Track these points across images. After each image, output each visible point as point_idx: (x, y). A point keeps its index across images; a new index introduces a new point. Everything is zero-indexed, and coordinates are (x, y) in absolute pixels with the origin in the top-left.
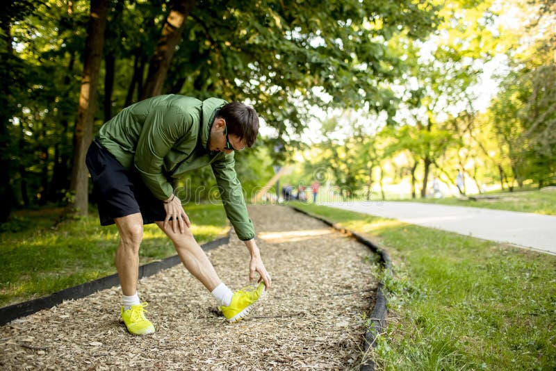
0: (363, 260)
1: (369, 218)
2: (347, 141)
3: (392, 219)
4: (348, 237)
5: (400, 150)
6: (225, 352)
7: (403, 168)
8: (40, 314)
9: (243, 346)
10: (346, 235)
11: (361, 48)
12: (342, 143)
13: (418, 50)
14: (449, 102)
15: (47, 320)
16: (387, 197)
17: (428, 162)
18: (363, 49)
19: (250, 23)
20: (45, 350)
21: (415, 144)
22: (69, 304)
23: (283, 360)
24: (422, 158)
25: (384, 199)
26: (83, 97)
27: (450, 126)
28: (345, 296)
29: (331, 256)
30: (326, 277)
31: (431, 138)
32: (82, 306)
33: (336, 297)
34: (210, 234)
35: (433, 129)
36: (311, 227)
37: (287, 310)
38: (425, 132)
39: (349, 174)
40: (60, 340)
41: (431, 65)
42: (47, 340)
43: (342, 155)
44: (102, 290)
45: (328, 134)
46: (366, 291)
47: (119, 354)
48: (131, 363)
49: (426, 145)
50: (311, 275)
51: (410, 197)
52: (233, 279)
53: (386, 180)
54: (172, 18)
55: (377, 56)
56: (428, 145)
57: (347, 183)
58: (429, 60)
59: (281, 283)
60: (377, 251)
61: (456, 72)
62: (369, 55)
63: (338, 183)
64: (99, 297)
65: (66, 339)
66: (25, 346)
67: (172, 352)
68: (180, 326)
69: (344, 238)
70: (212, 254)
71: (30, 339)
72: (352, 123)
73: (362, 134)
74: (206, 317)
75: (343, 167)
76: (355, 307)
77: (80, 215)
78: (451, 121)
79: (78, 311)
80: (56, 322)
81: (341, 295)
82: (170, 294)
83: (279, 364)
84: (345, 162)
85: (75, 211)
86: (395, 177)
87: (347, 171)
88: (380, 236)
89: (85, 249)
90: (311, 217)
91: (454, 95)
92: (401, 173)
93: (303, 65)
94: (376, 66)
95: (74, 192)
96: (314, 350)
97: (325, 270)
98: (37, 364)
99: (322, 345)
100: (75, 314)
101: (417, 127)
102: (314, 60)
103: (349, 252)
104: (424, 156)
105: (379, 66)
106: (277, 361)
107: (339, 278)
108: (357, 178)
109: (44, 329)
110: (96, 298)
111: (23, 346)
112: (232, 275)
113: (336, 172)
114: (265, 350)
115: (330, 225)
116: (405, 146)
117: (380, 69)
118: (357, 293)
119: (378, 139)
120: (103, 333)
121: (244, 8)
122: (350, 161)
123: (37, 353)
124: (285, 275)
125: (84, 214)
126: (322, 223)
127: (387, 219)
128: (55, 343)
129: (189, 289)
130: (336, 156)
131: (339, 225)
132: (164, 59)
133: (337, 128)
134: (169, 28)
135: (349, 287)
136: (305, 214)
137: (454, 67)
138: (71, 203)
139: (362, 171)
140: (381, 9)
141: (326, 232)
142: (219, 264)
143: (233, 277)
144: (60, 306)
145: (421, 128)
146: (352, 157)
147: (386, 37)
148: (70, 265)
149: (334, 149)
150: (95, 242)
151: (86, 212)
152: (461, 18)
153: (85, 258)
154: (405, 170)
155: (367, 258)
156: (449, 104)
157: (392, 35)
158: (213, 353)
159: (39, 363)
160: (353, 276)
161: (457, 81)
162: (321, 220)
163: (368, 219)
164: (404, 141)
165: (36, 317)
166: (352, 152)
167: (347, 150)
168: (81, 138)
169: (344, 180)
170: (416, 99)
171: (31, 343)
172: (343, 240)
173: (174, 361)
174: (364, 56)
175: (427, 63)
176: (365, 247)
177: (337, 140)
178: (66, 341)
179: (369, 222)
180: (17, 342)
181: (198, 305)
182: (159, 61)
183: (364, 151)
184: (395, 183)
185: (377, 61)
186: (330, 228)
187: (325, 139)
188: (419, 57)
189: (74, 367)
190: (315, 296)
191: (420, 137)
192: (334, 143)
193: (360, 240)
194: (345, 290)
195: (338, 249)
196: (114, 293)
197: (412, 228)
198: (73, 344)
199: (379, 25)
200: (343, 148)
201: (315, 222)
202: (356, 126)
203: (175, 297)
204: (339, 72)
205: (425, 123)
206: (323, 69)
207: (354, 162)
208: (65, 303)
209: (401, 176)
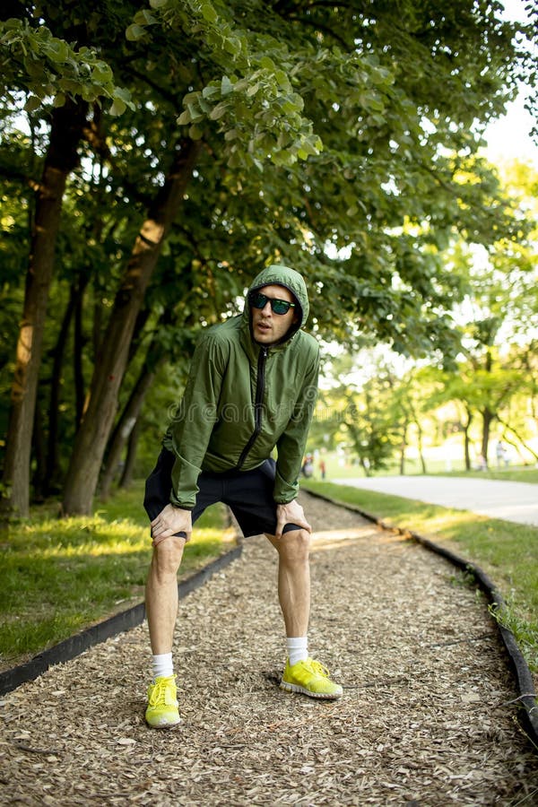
0: (450, 582)
1: (429, 510)
2: (368, 387)
3: (464, 511)
4: (408, 540)
5: (447, 400)
6: (322, 752)
7: (446, 424)
8: (23, 690)
9: (343, 740)
10: (403, 538)
11: (405, 262)
12: (360, 390)
13: (470, 256)
14: (516, 330)
15: (36, 700)
16: (429, 469)
17: (489, 417)
18: (409, 264)
19: (271, 240)
20: (56, 755)
21: (470, 391)
22: (57, 670)
23: (417, 765)
24: (480, 411)
25: (424, 472)
26: (24, 345)
27: (518, 364)
28: (450, 647)
29: (398, 576)
30: (408, 613)
31: (494, 383)
32: (77, 675)
33: (438, 648)
34: (213, 543)
35: (495, 367)
36: (346, 525)
37: (376, 673)
38: (482, 373)
39: (374, 433)
40: (70, 735)
41: (490, 276)
42: (51, 736)
43: (362, 407)
44: (94, 645)
45: (341, 377)
46: (480, 638)
47: (171, 761)
48: (193, 775)
49: (485, 392)
50: (386, 611)
51: (463, 467)
52: (273, 620)
53: (427, 440)
54: (147, 230)
55: (427, 274)
56: (489, 391)
57: (371, 448)
58: (485, 270)
59: (348, 626)
60: (468, 567)
61: (525, 286)
62: (417, 272)
63: (358, 447)
64: (95, 656)
65: (79, 733)
66: (23, 748)
67: (245, 754)
68: (235, 706)
69: (401, 542)
70: (226, 577)
71: (25, 735)
72: (375, 361)
73: (391, 376)
74: (263, 688)
75: (362, 424)
76: (475, 667)
77: (18, 516)
78: (520, 356)
79: (75, 684)
80: (50, 703)
81: (444, 645)
82: (193, 647)
83: (414, 772)
84: (366, 417)
85: (12, 510)
86: (437, 436)
87: (370, 430)
88: (455, 539)
89: (43, 573)
90: (340, 506)
91: (524, 318)
92: (446, 429)
93: (349, 299)
94: (426, 288)
95: (9, 482)
96: (452, 746)
97: (401, 601)
98: (56, 781)
99: (459, 736)
100: (73, 688)
101: (471, 366)
102: (365, 292)
103: (421, 568)
104: (483, 408)
105: (431, 287)
106: (407, 767)
107: (428, 615)
108: (384, 439)
109: (37, 715)
110: (90, 658)
111: (20, 748)
112: (270, 613)
113: (353, 431)
114: (380, 748)
115: (373, 521)
116: (455, 395)
117: (431, 292)
118: (467, 642)
119: (415, 383)
120: (127, 721)
121: (260, 217)
122: (373, 416)
123: (46, 760)
124: (346, 611)
125: (23, 514)
126: (358, 517)
127: (455, 511)
128: (64, 741)
129: (217, 638)
130: (353, 409)
131: (387, 521)
132: (137, 287)
133: (354, 368)
134: (143, 244)
135: (449, 631)
136: (328, 501)
137: (521, 278)
138: (5, 499)
139: (390, 431)
140: (434, 207)
141: (369, 531)
142: (242, 594)
143: (273, 616)
144: (45, 674)
145: (477, 367)
146: (377, 411)
147: (441, 246)
148: (32, 602)
149: (350, 399)
150: (52, 561)
151: (27, 511)
152: (529, 210)
153: (48, 589)
154: (450, 426)
155: (453, 579)
156: (516, 332)
157: (447, 242)
158: (306, 755)
159: (59, 779)
160: (448, 612)
161: (527, 300)
162: (356, 512)
163: (426, 512)
164: (453, 387)
165: (18, 695)
166: (375, 402)
167: (369, 399)
168: (20, 403)
169: (365, 443)
170: (485, 334)
171: (29, 741)
172: (401, 546)
173: (256, 770)
174: (410, 274)
175: (482, 274)
176: (442, 560)
177: (356, 386)
178: (79, 737)
179: (430, 516)
180: (8, 740)
181: (243, 667)
182: (128, 291)
183: (395, 400)
184: (437, 445)
185: (428, 279)
186: (374, 526)
187: (337, 385)
188: (472, 266)
189: (113, 784)
190: (406, 648)
191: (476, 380)
192: (350, 390)
193: (428, 547)
194: (446, 637)
195: (402, 563)
196: (113, 649)
197: (499, 525)
198: (93, 743)
199: (425, 227)
200: (364, 395)
201: (347, 515)
202: (382, 365)
203: (202, 653)
204: (404, 311)
205: (483, 361)
206: (381, 306)
207: (380, 416)
208: (51, 669)
209: (445, 435)
